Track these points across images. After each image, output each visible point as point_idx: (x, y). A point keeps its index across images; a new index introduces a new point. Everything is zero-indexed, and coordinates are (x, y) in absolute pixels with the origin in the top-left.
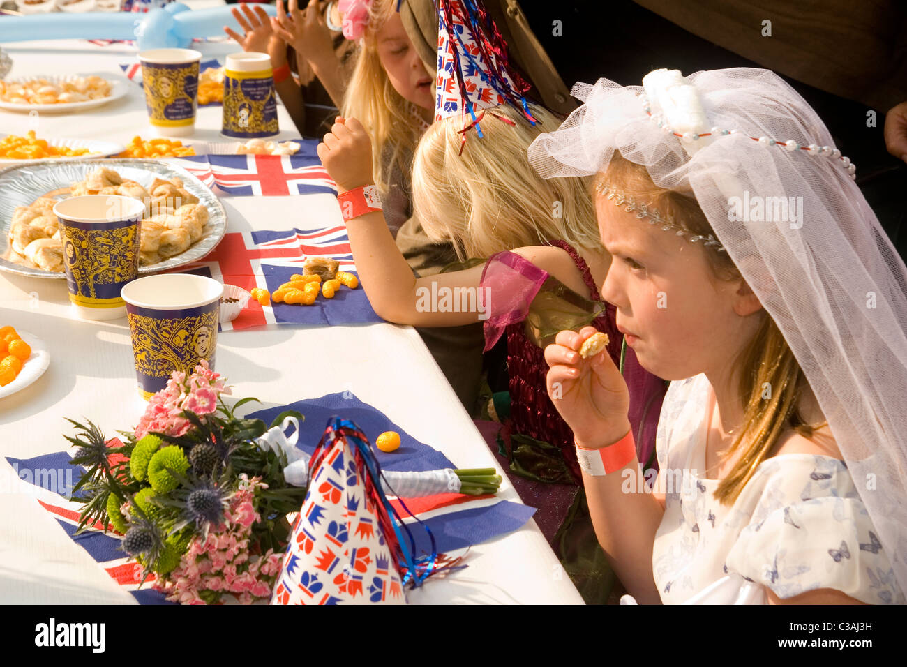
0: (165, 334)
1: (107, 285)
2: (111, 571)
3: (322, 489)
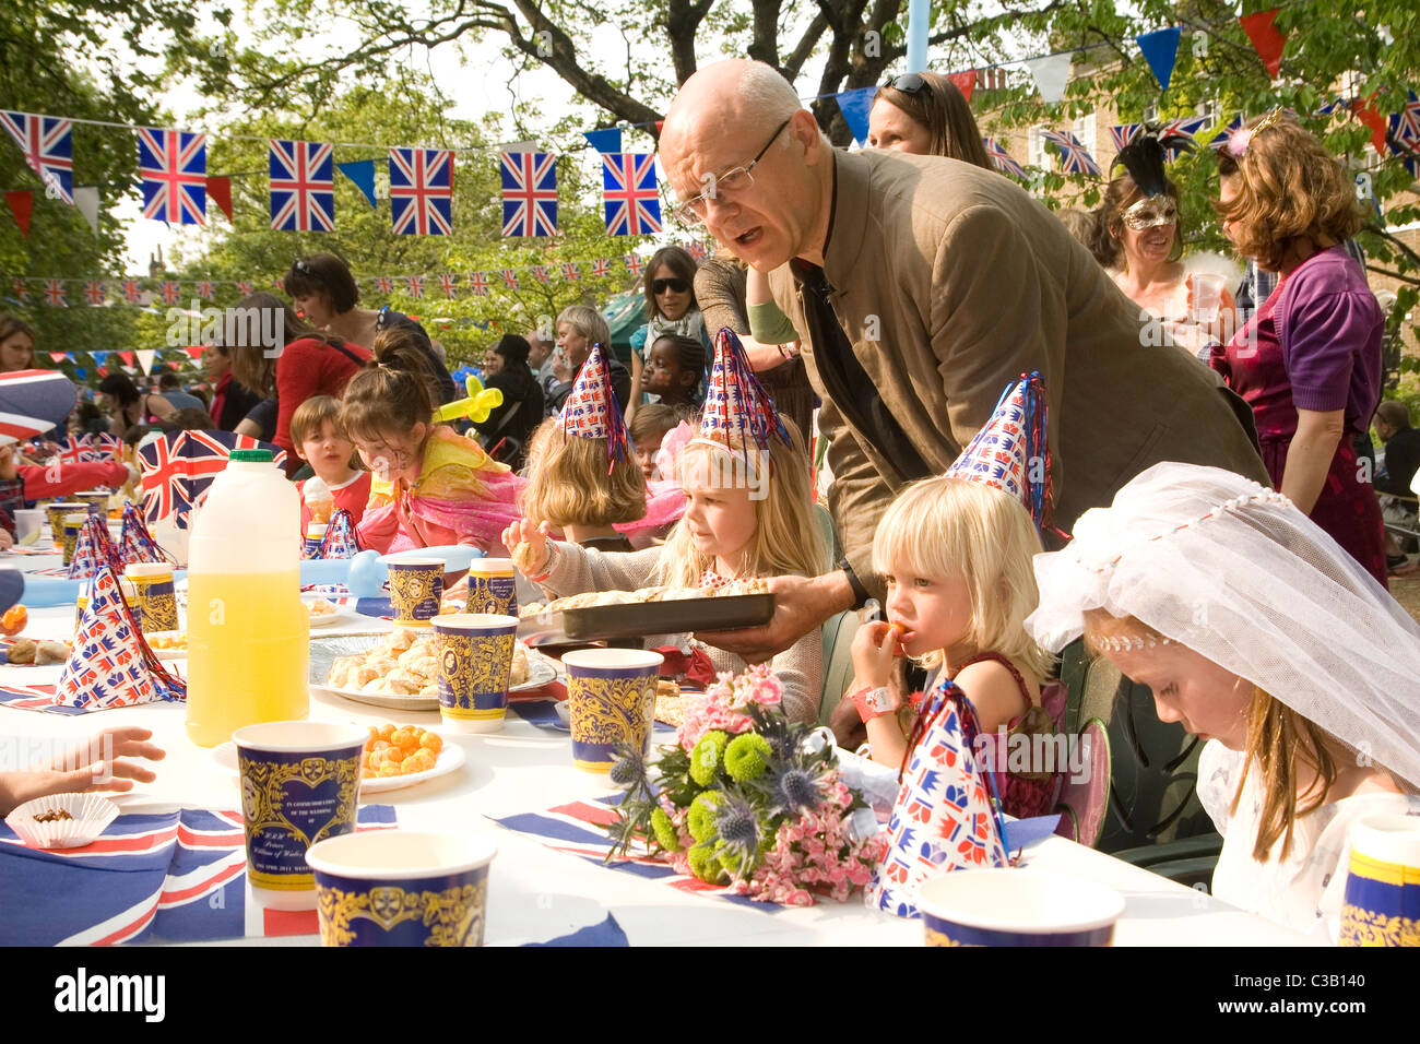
0: (616, 695)
1: (486, 695)
2: (672, 884)
3: (935, 753)
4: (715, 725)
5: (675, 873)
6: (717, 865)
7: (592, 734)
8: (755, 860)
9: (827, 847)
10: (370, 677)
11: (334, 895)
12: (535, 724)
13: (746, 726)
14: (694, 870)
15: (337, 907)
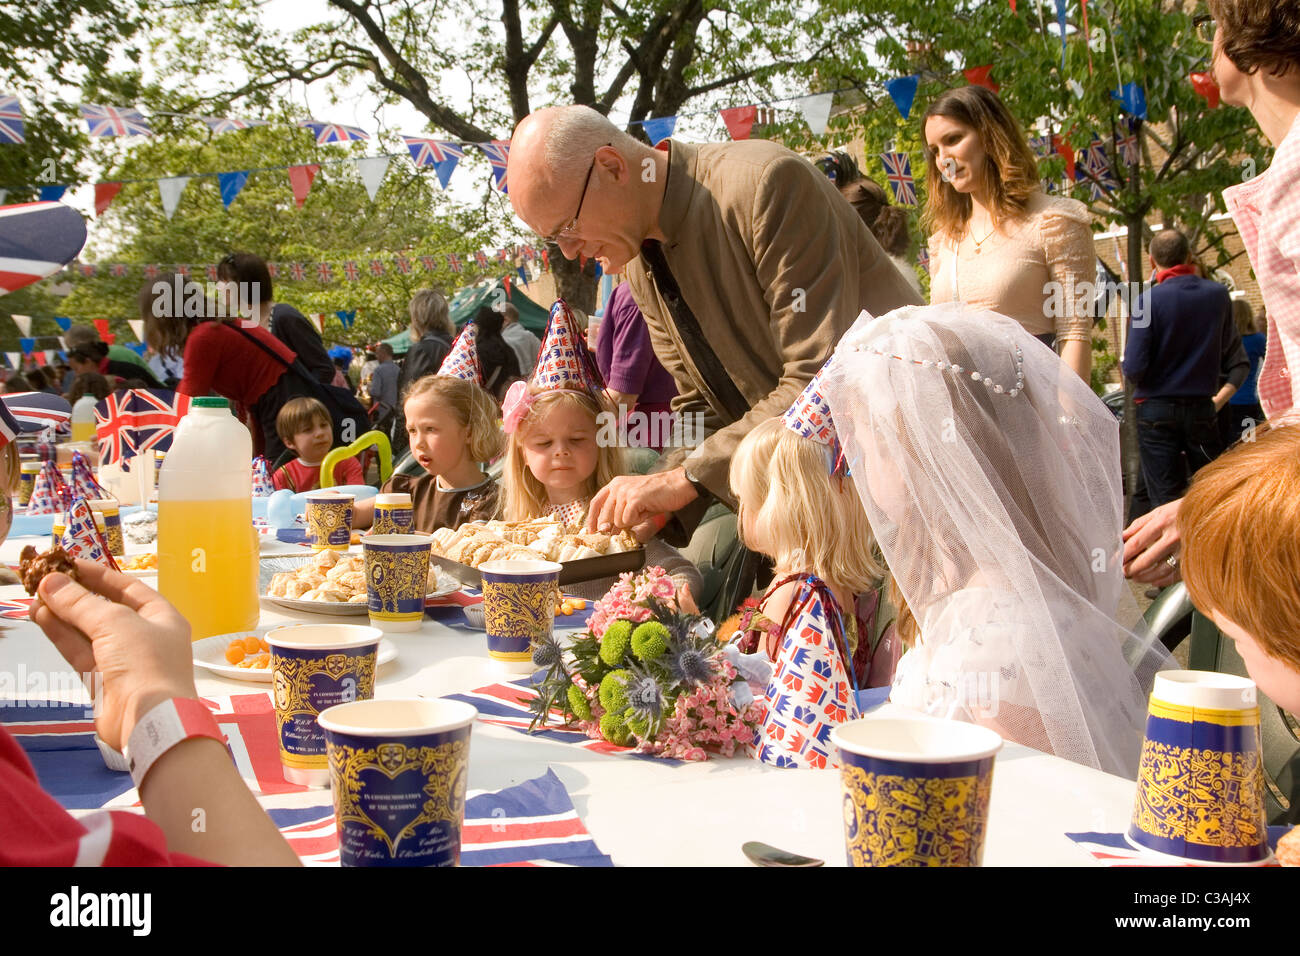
1: (408, 601)
2: (588, 747)
3: (804, 634)
4: (620, 616)
5: (589, 738)
6: (626, 729)
7: (505, 629)
8: (661, 725)
9: (717, 713)
10: (305, 588)
11: (346, 751)
12: (447, 625)
13: (646, 616)
14: (604, 735)
15: (348, 761)
